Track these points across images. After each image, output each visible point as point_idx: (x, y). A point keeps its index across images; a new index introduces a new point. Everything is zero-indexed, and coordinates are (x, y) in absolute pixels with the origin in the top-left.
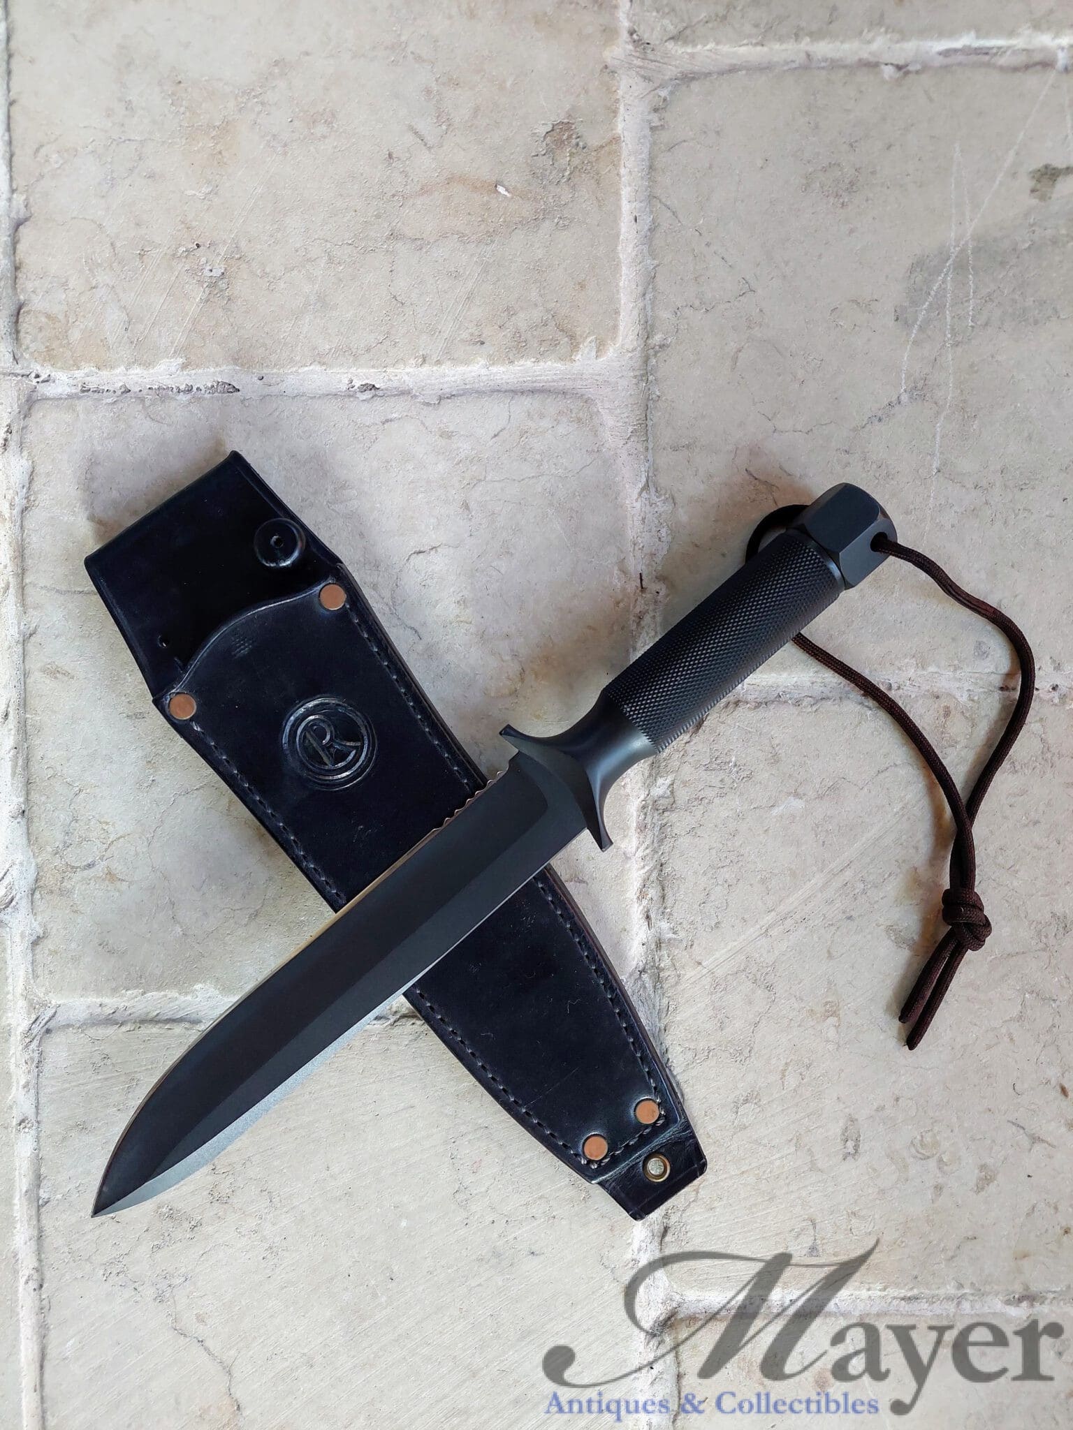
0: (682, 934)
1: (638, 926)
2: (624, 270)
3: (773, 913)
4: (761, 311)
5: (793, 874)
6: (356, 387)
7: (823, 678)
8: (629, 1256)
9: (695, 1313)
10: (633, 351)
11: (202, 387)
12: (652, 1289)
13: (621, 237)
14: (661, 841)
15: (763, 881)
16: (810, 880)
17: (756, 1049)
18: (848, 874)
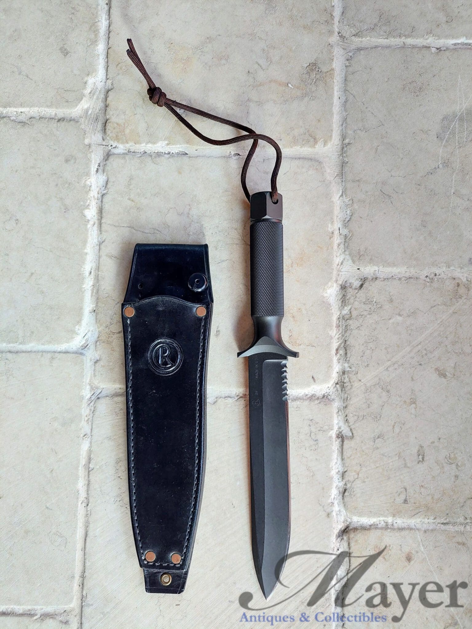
0: (353, 369)
1: (336, 365)
2: (335, 116)
3: (390, 362)
4: (386, 132)
5: (398, 346)
6: (232, 155)
7: (410, 270)
8: (330, 501)
9: (357, 527)
10: (337, 145)
11: (174, 153)
12: (339, 516)
13: (334, 104)
14: (346, 332)
15: (386, 349)
16: (404, 349)
17: (383, 416)
18: (420, 347)
